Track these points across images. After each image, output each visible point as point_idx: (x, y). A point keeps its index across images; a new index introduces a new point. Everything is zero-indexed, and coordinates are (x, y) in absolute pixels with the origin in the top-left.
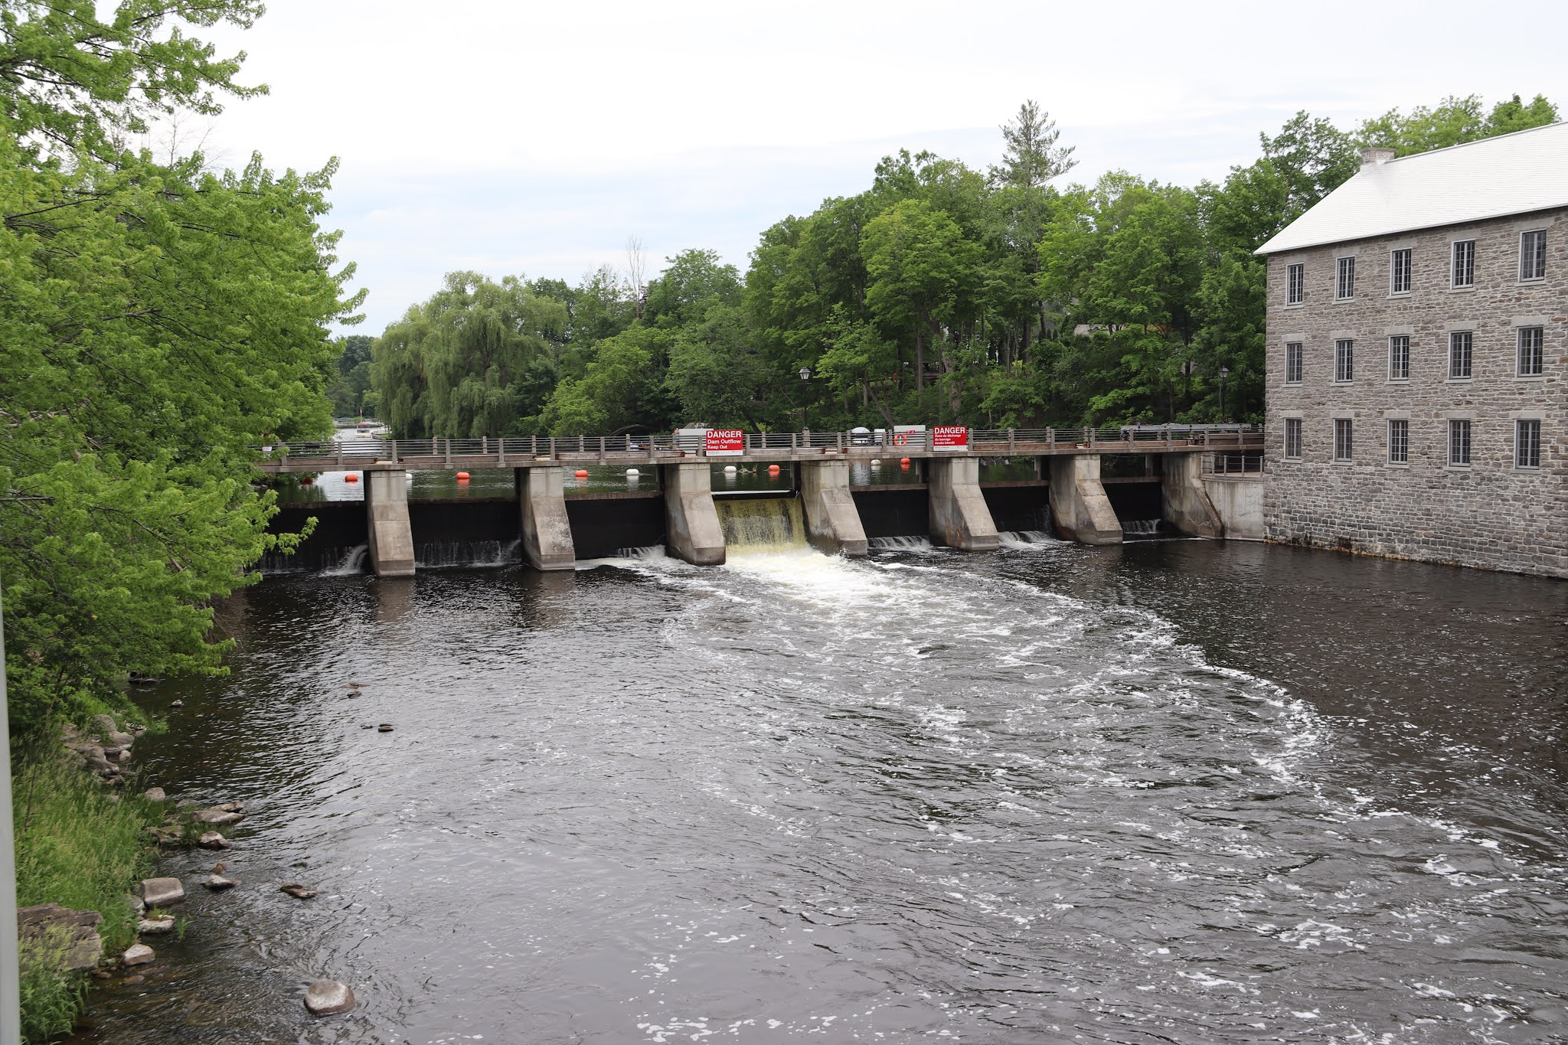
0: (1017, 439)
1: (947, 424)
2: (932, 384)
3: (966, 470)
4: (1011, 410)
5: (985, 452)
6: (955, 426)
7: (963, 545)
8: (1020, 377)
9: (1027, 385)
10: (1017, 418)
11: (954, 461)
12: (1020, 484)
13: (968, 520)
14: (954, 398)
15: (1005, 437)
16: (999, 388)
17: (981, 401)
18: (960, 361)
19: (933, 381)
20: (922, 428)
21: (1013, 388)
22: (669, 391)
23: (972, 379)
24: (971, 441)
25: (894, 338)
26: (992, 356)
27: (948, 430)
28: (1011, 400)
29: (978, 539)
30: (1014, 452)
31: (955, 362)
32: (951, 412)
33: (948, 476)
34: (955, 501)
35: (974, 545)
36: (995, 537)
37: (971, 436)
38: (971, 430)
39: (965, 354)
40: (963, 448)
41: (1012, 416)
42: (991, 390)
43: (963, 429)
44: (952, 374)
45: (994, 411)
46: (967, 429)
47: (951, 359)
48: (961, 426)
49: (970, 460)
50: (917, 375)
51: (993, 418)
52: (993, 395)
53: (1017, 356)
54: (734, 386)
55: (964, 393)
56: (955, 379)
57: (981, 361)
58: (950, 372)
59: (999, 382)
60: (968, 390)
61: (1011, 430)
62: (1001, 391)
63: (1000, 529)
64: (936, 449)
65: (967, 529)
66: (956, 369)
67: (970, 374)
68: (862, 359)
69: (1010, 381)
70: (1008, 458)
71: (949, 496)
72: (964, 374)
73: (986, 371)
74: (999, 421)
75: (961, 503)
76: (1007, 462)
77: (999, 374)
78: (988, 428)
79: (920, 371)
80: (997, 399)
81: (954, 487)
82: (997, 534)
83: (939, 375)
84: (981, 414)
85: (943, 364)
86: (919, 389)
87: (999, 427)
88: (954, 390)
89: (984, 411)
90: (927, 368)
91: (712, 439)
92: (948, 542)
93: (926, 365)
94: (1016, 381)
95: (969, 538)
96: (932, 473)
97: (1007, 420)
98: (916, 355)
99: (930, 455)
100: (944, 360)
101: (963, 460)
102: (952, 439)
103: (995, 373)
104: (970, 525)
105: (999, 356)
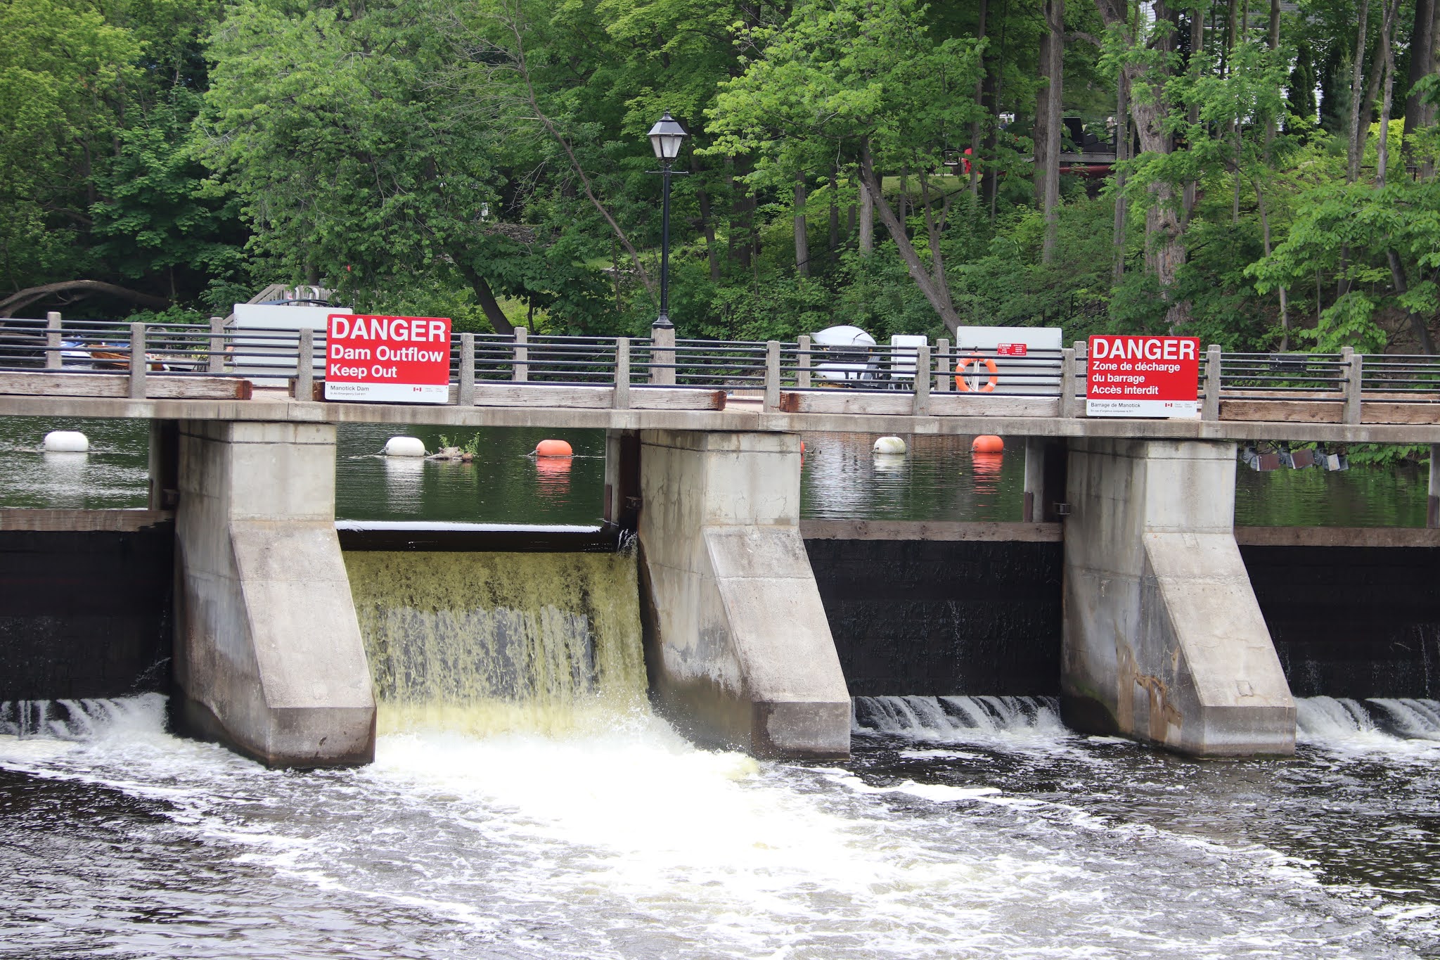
0: (1370, 383)
1: (1135, 327)
2: (1093, 192)
3: (1191, 483)
4: (1356, 285)
5: (1260, 425)
6: (1162, 333)
7: (1174, 735)
8: (1393, 176)
9: (1414, 205)
10: (1376, 316)
11: (1154, 451)
12: (1374, 538)
13: (1191, 651)
14: (1164, 239)
15: (1330, 377)
16: (1317, 214)
17: (1253, 252)
18: (1192, 115)
19: (1095, 179)
20: (1050, 337)
21: (1367, 213)
22: (205, 173)
23: (1227, 178)
24: (1213, 389)
25: (973, 29)
26: (1299, 103)
27: (1137, 348)
28: (1358, 253)
29: (1226, 717)
30: (1357, 430)
31: (1174, 120)
32: (1151, 289)
33: (1130, 500)
34: (1150, 586)
35: (1211, 738)
36: (1286, 715)
37: (1213, 371)
38: (1214, 351)
39: (1210, 90)
40: (1184, 411)
41: (1359, 306)
42: (1290, 216)
43: (1188, 348)
44: (1161, 159)
45: (1300, 289)
46: (1203, 345)
47: (1160, 107)
48: (1187, 334)
49: (1207, 451)
50: (1040, 159)
51: (1294, 313)
52: (1298, 235)
53: (1385, 104)
54: (427, 170)
55: (1199, 226)
56: (1168, 175)
57: (1261, 115)
58: (1155, 154)
59: (1322, 191)
60: (1213, 214)
61: (1351, 355)
62: (1326, 224)
63: (1300, 687)
64: (1095, 408)
65: (1187, 681)
66: (1177, 141)
67: (1223, 160)
68: (864, 97)
69: (1358, 187)
70: (1340, 448)
71: (1132, 567)
72: (1203, 161)
73: (1274, 156)
74: (1311, 322)
75: (1171, 593)
76: (1333, 462)
77: (1322, 163)
78: (1273, 345)
79: (1051, 148)
80: (1310, 250)
81: (1149, 538)
82: (1289, 701)
83: (1120, 163)
84: (1253, 298)
85: (1130, 123)
86: (1047, 205)
87: (1312, 342)
88: (1164, 214)
89: (1262, 288)
90: (1076, 135)
91: (347, 343)
92: (1124, 720)
93: (1074, 124)
94: (1380, 191)
95: (1196, 711)
96: (1076, 486)
97: (1339, 320)
98: (1042, 92)
99: (1072, 428)
100: (1134, 109)
101: (1184, 450)
102: (1151, 378)
103: (1306, 160)
104: (1198, 668)
105: (1323, 102)
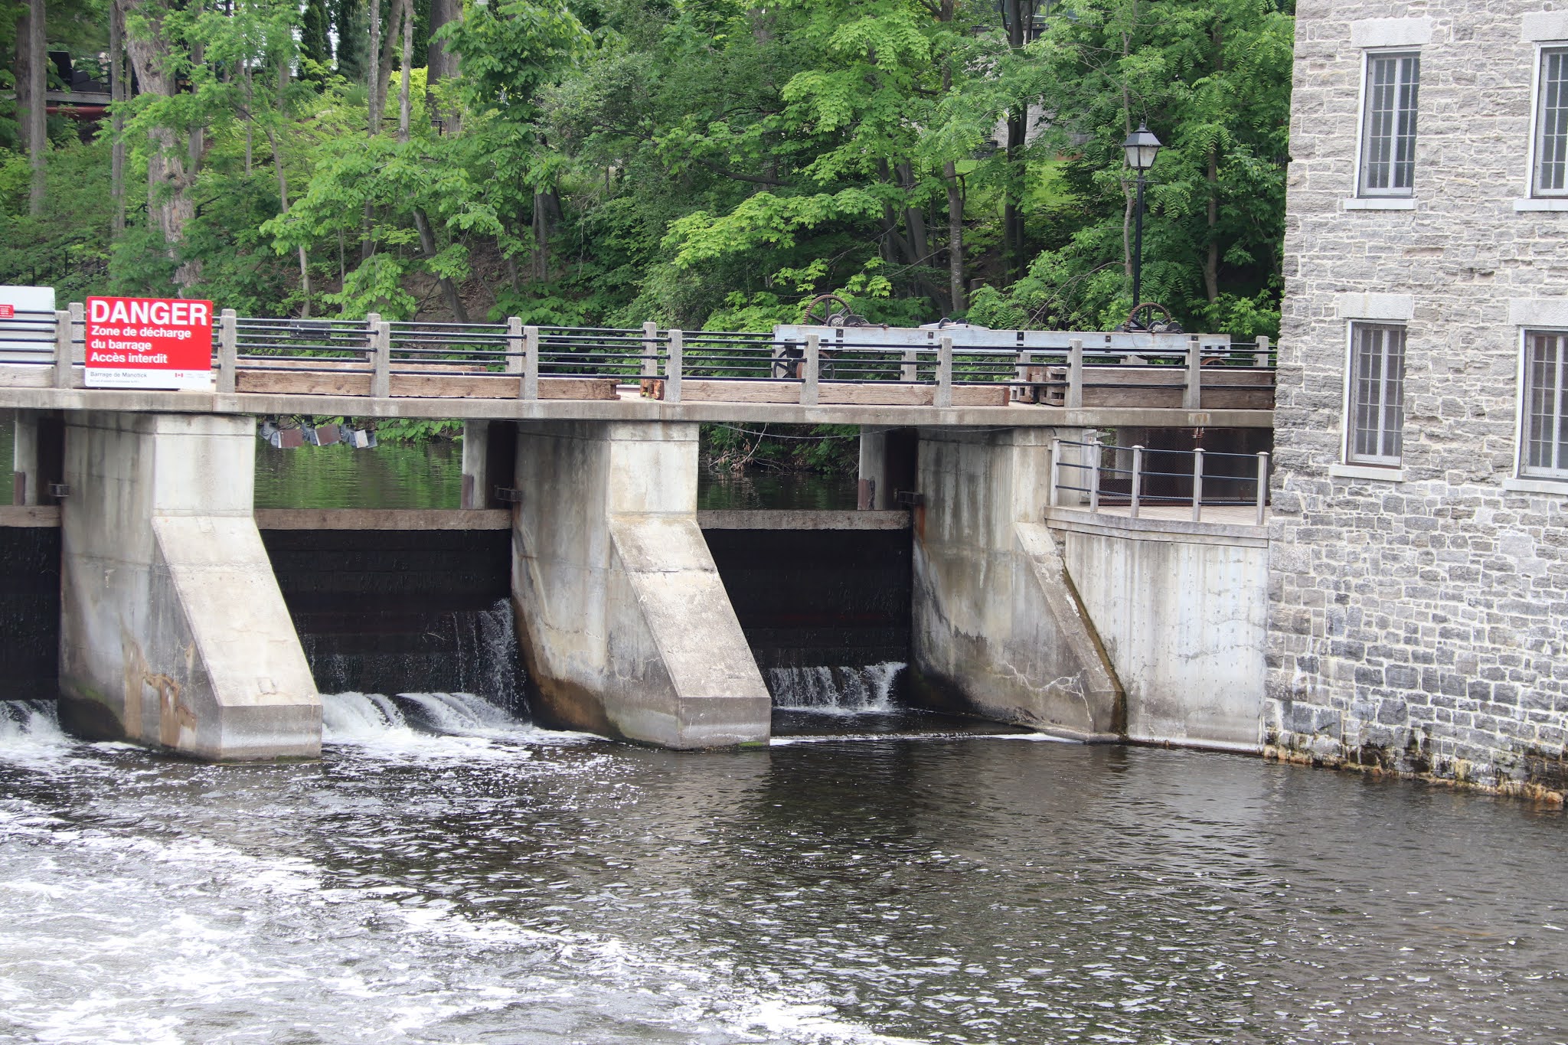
0: (400, 353)
1: (139, 288)
2: (86, 136)
3: (205, 461)
4: (382, 247)
5: (282, 398)
6: (170, 295)
7: (188, 738)
8: (419, 130)
9: (441, 161)
10: (405, 281)
11: (164, 425)
12: (406, 521)
13: (207, 647)
14: (171, 191)
15: (356, 346)
16: (339, 166)
17: (269, 208)
18: (195, 56)
19: (88, 122)
20: (42, 297)
21: (391, 169)
23: (239, 125)
24: (229, 357)
26: (314, 45)
27: (143, 311)
28: (384, 212)
29: (245, 717)
30: (386, 404)
31: (177, 59)
32: (157, 246)
33: (140, 479)
34: (161, 575)
35: (230, 741)
36: (311, 714)
37: (229, 337)
38: (229, 316)
39: (215, 27)
40: (195, 383)
41: (385, 270)
42: (308, 170)
43: (199, 312)
44: (163, 101)
45: (322, 250)
46: (217, 309)
47: (160, 44)
48: (198, 297)
49: (223, 426)
50: (23, 97)
51: (316, 276)
52: (319, 189)
53: (406, 51)
55: (209, 178)
56: (170, 120)
57: (273, 58)
58: (155, 94)
59: (342, 143)
60: (224, 165)
61: (378, 322)
62: (348, 179)
63: (326, 683)
64: (95, 377)
65: (203, 680)
66: (180, 83)
67: (233, 106)
69: (380, 141)
70: (369, 424)
71: (140, 554)
72: (211, 106)
73: (290, 103)
74: (335, 286)
75: (185, 582)
76: (361, 439)
77: (341, 113)
78: (293, 312)
79: (35, 83)
80: (331, 208)
81: (159, 523)
82: (316, 698)
83: (116, 104)
84: (270, 259)
85: (127, 61)
86: (33, 150)
87: (337, 308)
88: (169, 164)
89: (280, 248)
90: (63, 71)
92: (132, 723)
93: (61, 59)
94: (404, 145)
95: (213, 712)
96: (75, 464)
97: (365, 284)
98: (22, 21)
99: (69, 400)
100: (130, 45)
101: (197, 424)
102: (159, 345)
103: (324, 109)
104: (215, 665)
105: (340, 47)
